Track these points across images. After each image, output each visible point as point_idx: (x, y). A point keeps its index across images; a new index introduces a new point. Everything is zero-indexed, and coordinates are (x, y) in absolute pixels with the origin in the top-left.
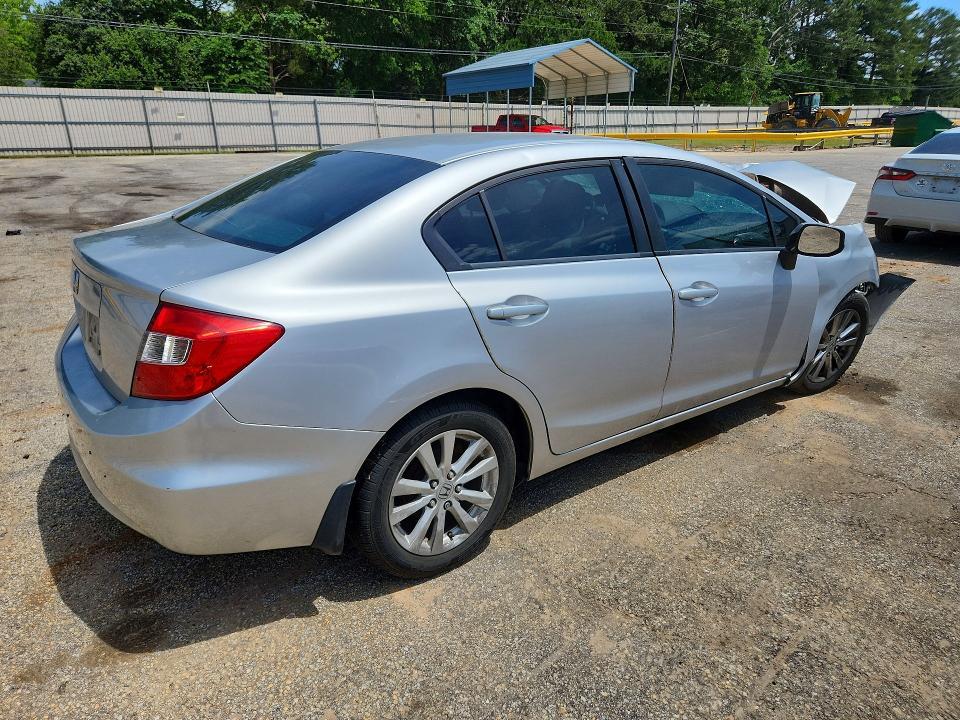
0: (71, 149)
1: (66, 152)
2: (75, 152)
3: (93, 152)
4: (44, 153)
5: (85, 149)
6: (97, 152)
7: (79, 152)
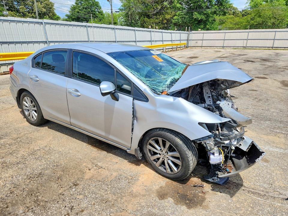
0: (272, 47)
1: (271, 48)
2: (274, 48)
3: (279, 48)
4: (264, 48)
5: (277, 48)
6: (281, 49)
7: (275, 48)
